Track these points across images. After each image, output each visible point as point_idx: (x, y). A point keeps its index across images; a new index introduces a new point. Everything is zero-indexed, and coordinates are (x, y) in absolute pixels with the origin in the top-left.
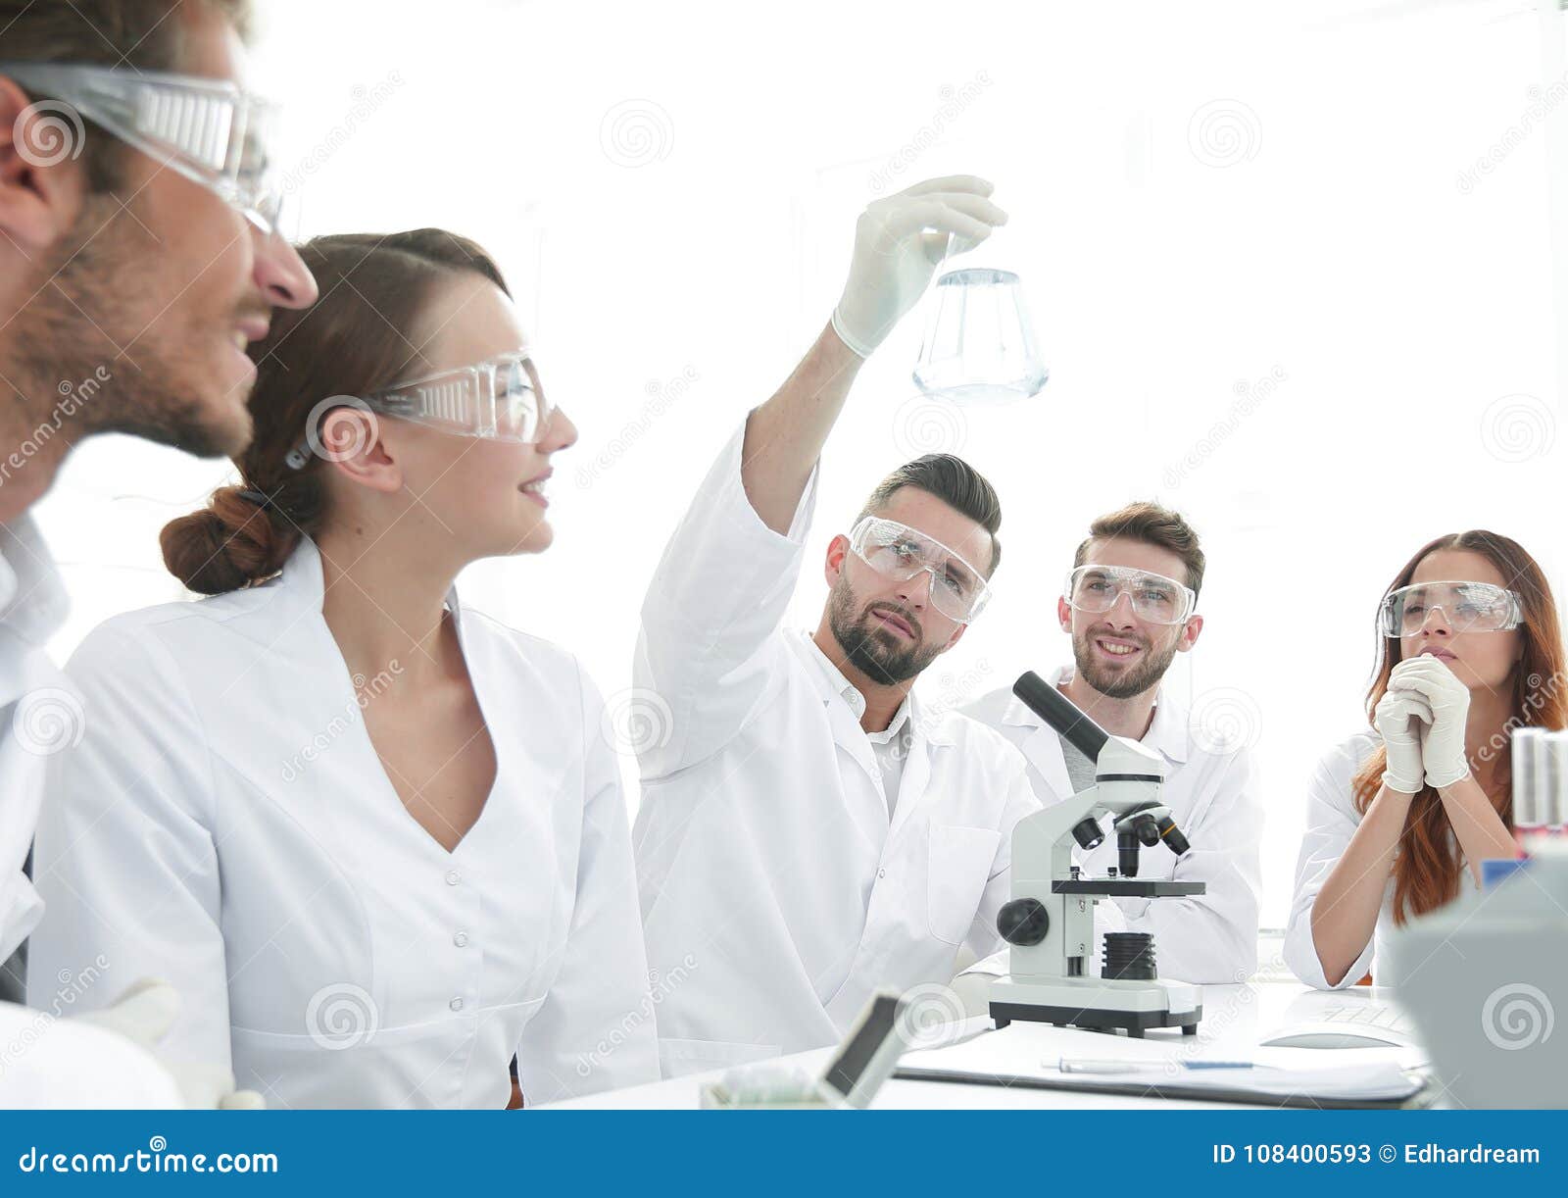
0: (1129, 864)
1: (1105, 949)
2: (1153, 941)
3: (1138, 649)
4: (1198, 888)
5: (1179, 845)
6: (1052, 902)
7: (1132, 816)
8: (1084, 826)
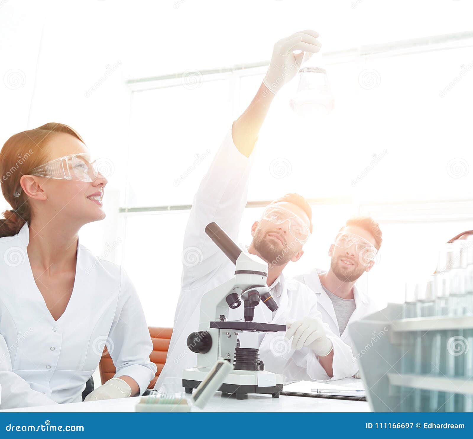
0: (249, 316)
1: (235, 355)
2: (258, 353)
3: (353, 265)
4: (283, 328)
5: (272, 307)
6: (214, 332)
7: (249, 290)
8: (231, 296)
